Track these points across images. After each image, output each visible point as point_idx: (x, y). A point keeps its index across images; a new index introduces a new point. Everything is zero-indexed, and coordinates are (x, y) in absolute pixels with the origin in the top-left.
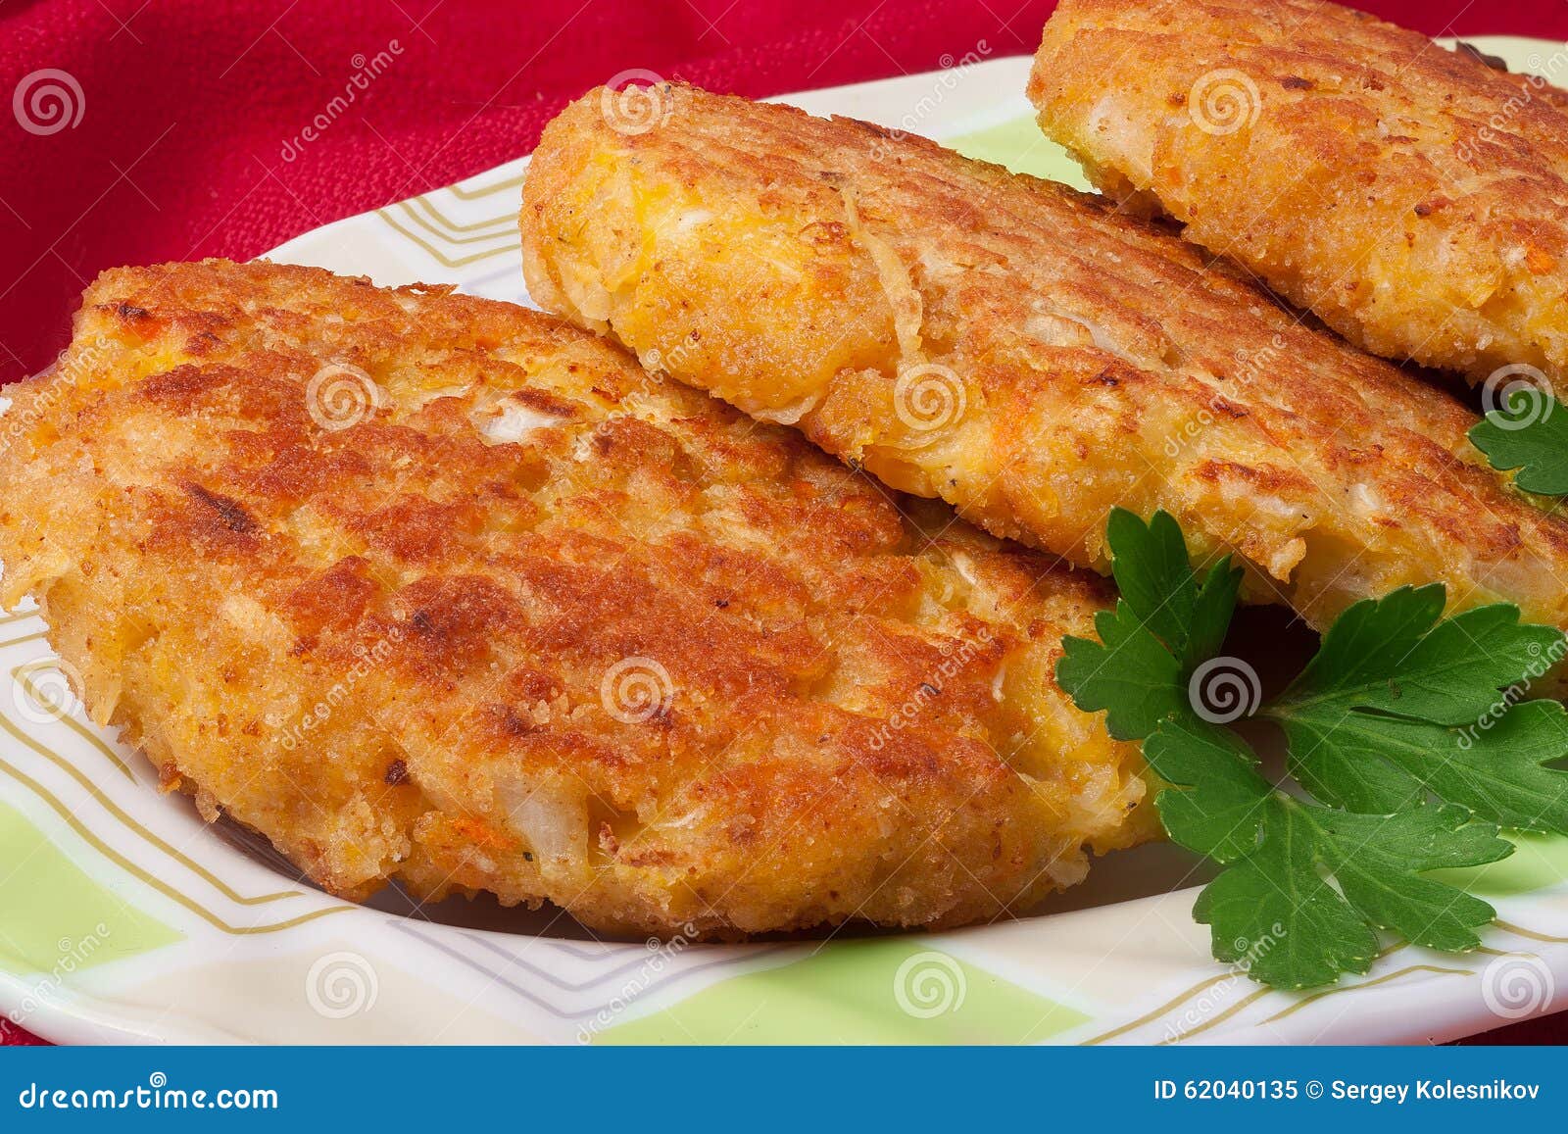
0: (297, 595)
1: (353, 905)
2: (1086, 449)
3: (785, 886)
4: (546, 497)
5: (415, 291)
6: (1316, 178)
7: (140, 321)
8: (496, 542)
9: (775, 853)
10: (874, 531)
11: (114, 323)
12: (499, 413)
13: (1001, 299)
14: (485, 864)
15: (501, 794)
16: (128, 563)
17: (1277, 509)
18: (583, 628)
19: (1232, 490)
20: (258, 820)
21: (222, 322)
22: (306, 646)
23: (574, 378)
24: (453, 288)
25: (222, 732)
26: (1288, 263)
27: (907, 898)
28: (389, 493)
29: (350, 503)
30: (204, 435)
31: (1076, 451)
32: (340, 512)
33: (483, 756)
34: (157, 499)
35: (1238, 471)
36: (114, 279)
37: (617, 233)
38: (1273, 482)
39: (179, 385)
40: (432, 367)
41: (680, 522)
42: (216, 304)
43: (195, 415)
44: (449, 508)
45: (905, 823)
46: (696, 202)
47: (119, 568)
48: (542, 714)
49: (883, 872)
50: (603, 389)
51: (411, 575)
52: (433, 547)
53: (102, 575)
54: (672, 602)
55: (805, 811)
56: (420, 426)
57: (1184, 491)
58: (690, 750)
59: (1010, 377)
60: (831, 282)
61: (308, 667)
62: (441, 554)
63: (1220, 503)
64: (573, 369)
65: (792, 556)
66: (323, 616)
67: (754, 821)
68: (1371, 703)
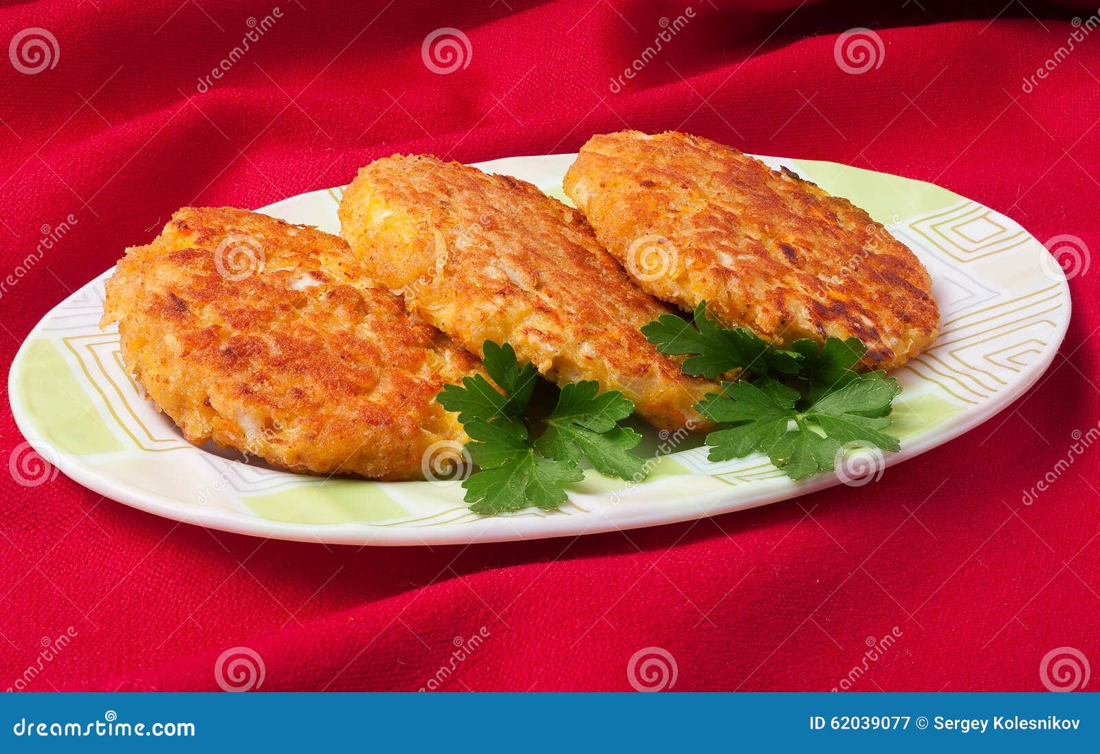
0: (188, 336)
1: (192, 446)
2: (484, 317)
3: (323, 456)
4: (302, 313)
5: (300, 228)
6: (632, 223)
7: (184, 227)
8: (274, 326)
9: (321, 445)
10: (418, 338)
11: (176, 228)
12: (301, 278)
13: (479, 258)
14: (233, 437)
15: (236, 413)
16: (142, 318)
17: (548, 347)
18: (287, 360)
19: (533, 338)
20: (169, 413)
21: (213, 232)
22: (185, 354)
23: (340, 267)
24: (315, 227)
25: (158, 381)
26: (619, 254)
27: (370, 467)
28: (241, 303)
29: (225, 306)
30: (185, 274)
31: (480, 318)
32: (219, 308)
33: (231, 399)
34: (157, 296)
35: (537, 332)
36: (184, 211)
37: (360, 216)
38: (549, 338)
39: (183, 256)
40: (284, 258)
41: (346, 326)
42: (215, 225)
43: (184, 267)
44: (260, 311)
45: (374, 441)
46: (388, 207)
47: (138, 319)
48: (256, 388)
49: (363, 457)
50: (349, 273)
51: (236, 333)
52: (247, 324)
53: (133, 322)
54: (326, 355)
55: (334, 432)
56: (266, 280)
57: (516, 338)
58: (305, 406)
59: (467, 288)
60: (420, 244)
61: (184, 361)
62: (248, 328)
63: (528, 343)
64: (340, 264)
65: (381, 343)
66: (195, 344)
67: (316, 433)
68: (578, 422)
